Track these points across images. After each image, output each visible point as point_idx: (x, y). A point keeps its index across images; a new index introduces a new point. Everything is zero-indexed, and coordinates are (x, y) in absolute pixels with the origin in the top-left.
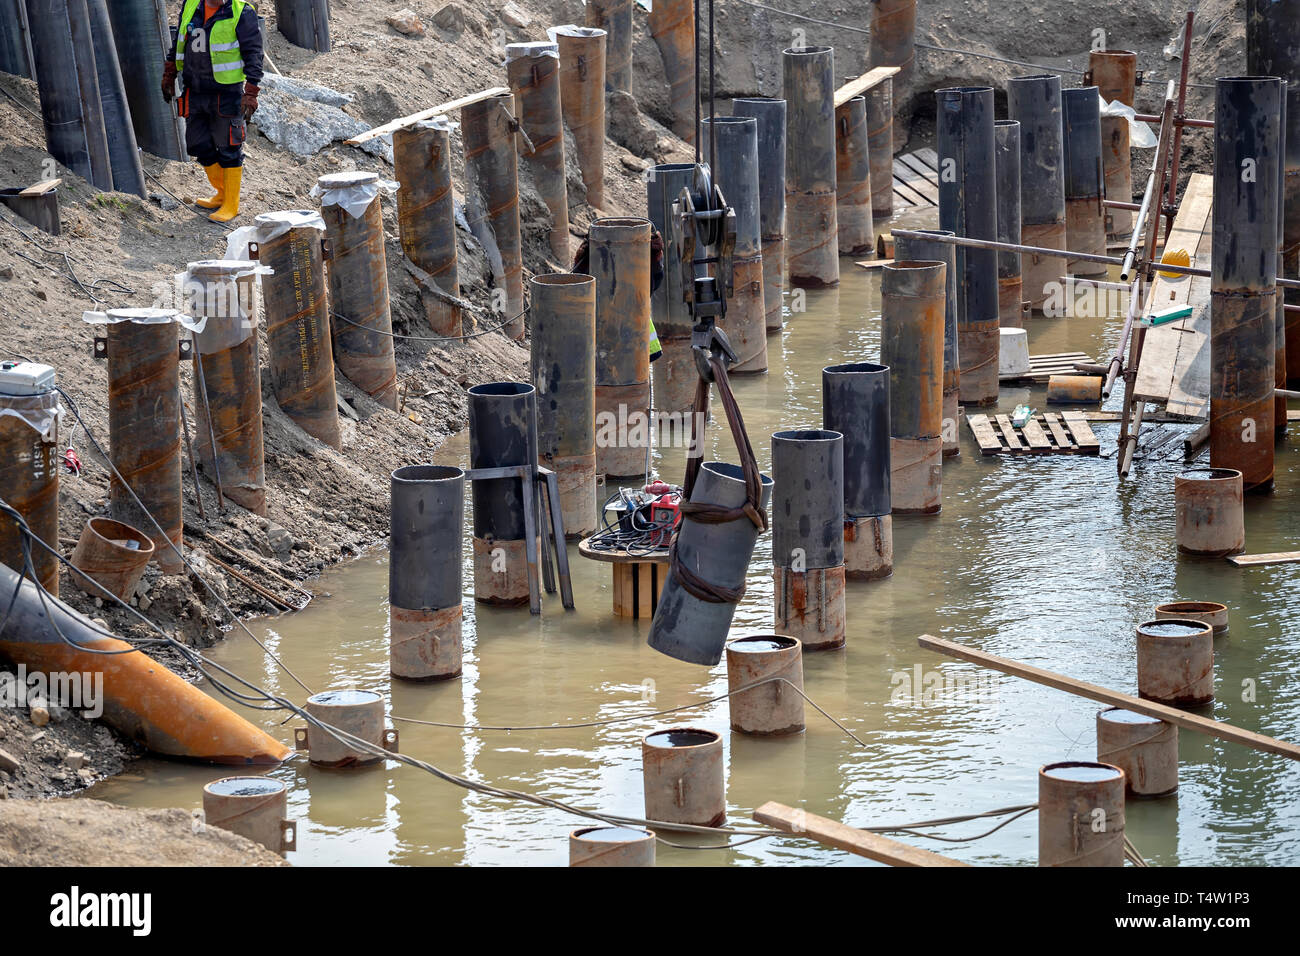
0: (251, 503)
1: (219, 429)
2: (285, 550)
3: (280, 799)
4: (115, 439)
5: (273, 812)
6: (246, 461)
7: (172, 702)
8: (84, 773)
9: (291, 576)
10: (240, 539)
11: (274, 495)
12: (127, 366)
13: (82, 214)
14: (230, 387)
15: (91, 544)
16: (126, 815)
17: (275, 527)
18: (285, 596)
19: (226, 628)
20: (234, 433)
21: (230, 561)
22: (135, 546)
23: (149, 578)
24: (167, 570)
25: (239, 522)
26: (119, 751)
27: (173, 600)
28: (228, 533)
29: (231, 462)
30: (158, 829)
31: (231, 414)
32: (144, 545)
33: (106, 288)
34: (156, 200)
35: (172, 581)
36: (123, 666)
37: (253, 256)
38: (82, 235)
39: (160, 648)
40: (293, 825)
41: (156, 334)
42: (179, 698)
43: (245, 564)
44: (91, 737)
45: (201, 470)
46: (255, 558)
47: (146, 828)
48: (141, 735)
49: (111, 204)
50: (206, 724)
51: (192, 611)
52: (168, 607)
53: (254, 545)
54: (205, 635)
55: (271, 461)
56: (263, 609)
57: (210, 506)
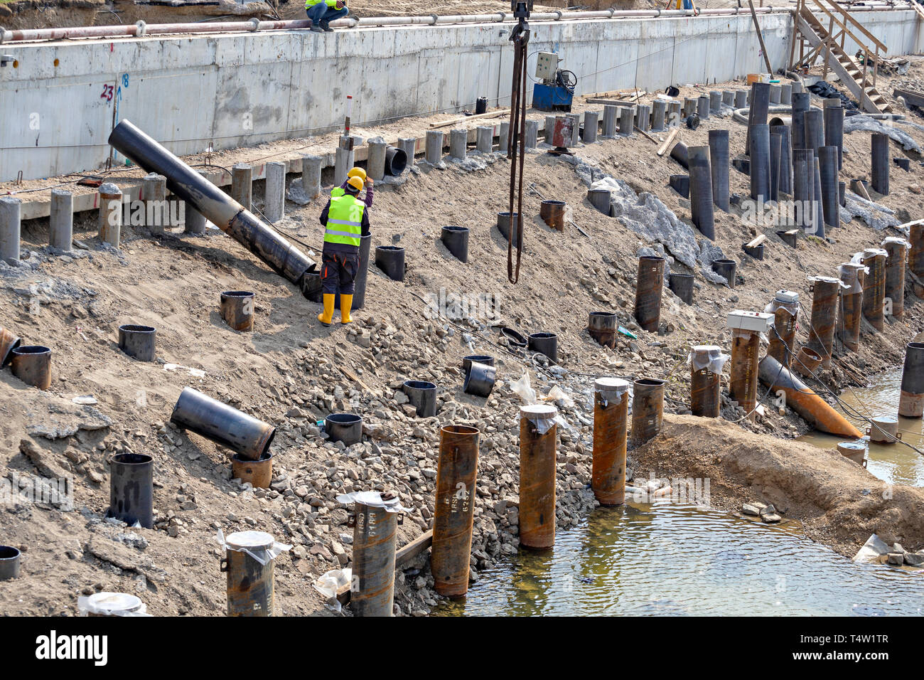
0: (853, 348)
1: (846, 322)
2: (863, 366)
3: (863, 451)
4: (813, 321)
5: (859, 456)
6: (853, 333)
7: (826, 414)
8: (794, 433)
9: (864, 375)
10: (849, 360)
11: (861, 346)
12: (820, 296)
13: (803, 242)
14: (851, 307)
15: (801, 356)
16: (818, 450)
17: (860, 358)
18: (862, 382)
19: (843, 391)
20: (850, 323)
21: (845, 367)
22: (816, 358)
23: (819, 370)
24: (825, 368)
25: (849, 354)
26: (806, 427)
27: (826, 378)
28: (845, 358)
29: (848, 334)
30: (829, 456)
31: (851, 316)
32: (819, 358)
33: (811, 269)
34: (828, 240)
35: (826, 372)
36: (811, 398)
37: (862, 263)
38: (803, 249)
39: (821, 394)
40: (866, 461)
41: (831, 286)
42: (829, 412)
43: (850, 369)
44: (797, 422)
45: (839, 335)
46: (853, 368)
47: (825, 454)
48: (814, 423)
49: (813, 240)
50: (837, 423)
51: (832, 383)
52: (825, 379)
53: (853, 363)
54: (835, 392)
55: (861, 334)
56: (855, 385)
57: (840, 347)
